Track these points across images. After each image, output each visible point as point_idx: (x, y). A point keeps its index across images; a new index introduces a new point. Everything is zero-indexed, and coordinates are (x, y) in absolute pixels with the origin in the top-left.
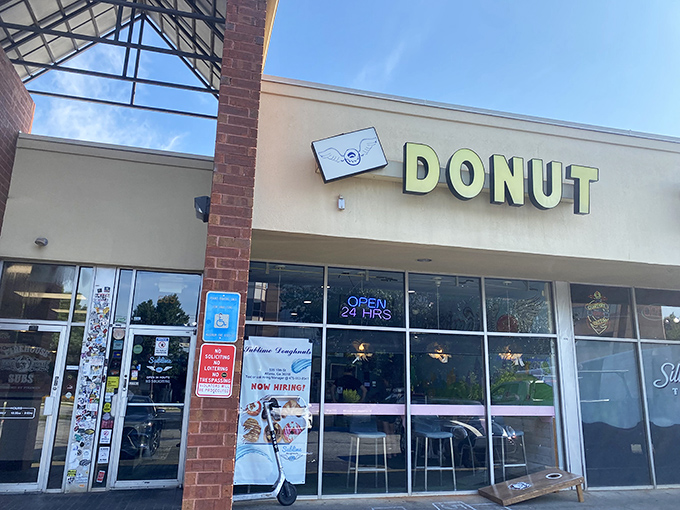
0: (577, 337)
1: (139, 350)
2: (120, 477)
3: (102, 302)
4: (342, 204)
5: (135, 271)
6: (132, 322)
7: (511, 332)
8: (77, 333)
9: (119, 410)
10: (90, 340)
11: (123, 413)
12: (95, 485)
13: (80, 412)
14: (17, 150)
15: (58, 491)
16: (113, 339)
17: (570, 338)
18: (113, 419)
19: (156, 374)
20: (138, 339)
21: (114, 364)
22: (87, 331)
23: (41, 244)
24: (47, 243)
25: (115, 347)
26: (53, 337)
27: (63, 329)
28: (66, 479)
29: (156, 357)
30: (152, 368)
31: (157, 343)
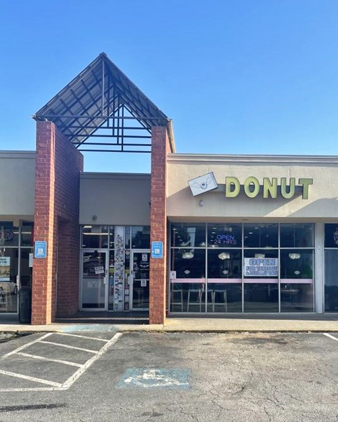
0: (326, 248)
1: (136, 259)
2: (133, 307)
3: (120, 240)
4: (202, 203)
5: (131, 227)
6: (132, 248)
7: (295, 247)
8: (112, 253)
9: (131, 282)
10: (117, 255)
11: (132, 283)
12: (125, 309)
13: (116, 283)
14: (81, 180)
15: (112, 311)
16: (126, 255)
17: (321, 249)
18: (129, 285)
19: (143, 268)
20: (135, 254)
21: (127, 264)
22: (115, 252)
23: (94, 218)
24: (96, 217)
25: (127, 258)
26: (103, 255)
27: (106, 251)
28: (114, 307)
29: (143, 262)
30: (142, 266)
31: (143, 256)
